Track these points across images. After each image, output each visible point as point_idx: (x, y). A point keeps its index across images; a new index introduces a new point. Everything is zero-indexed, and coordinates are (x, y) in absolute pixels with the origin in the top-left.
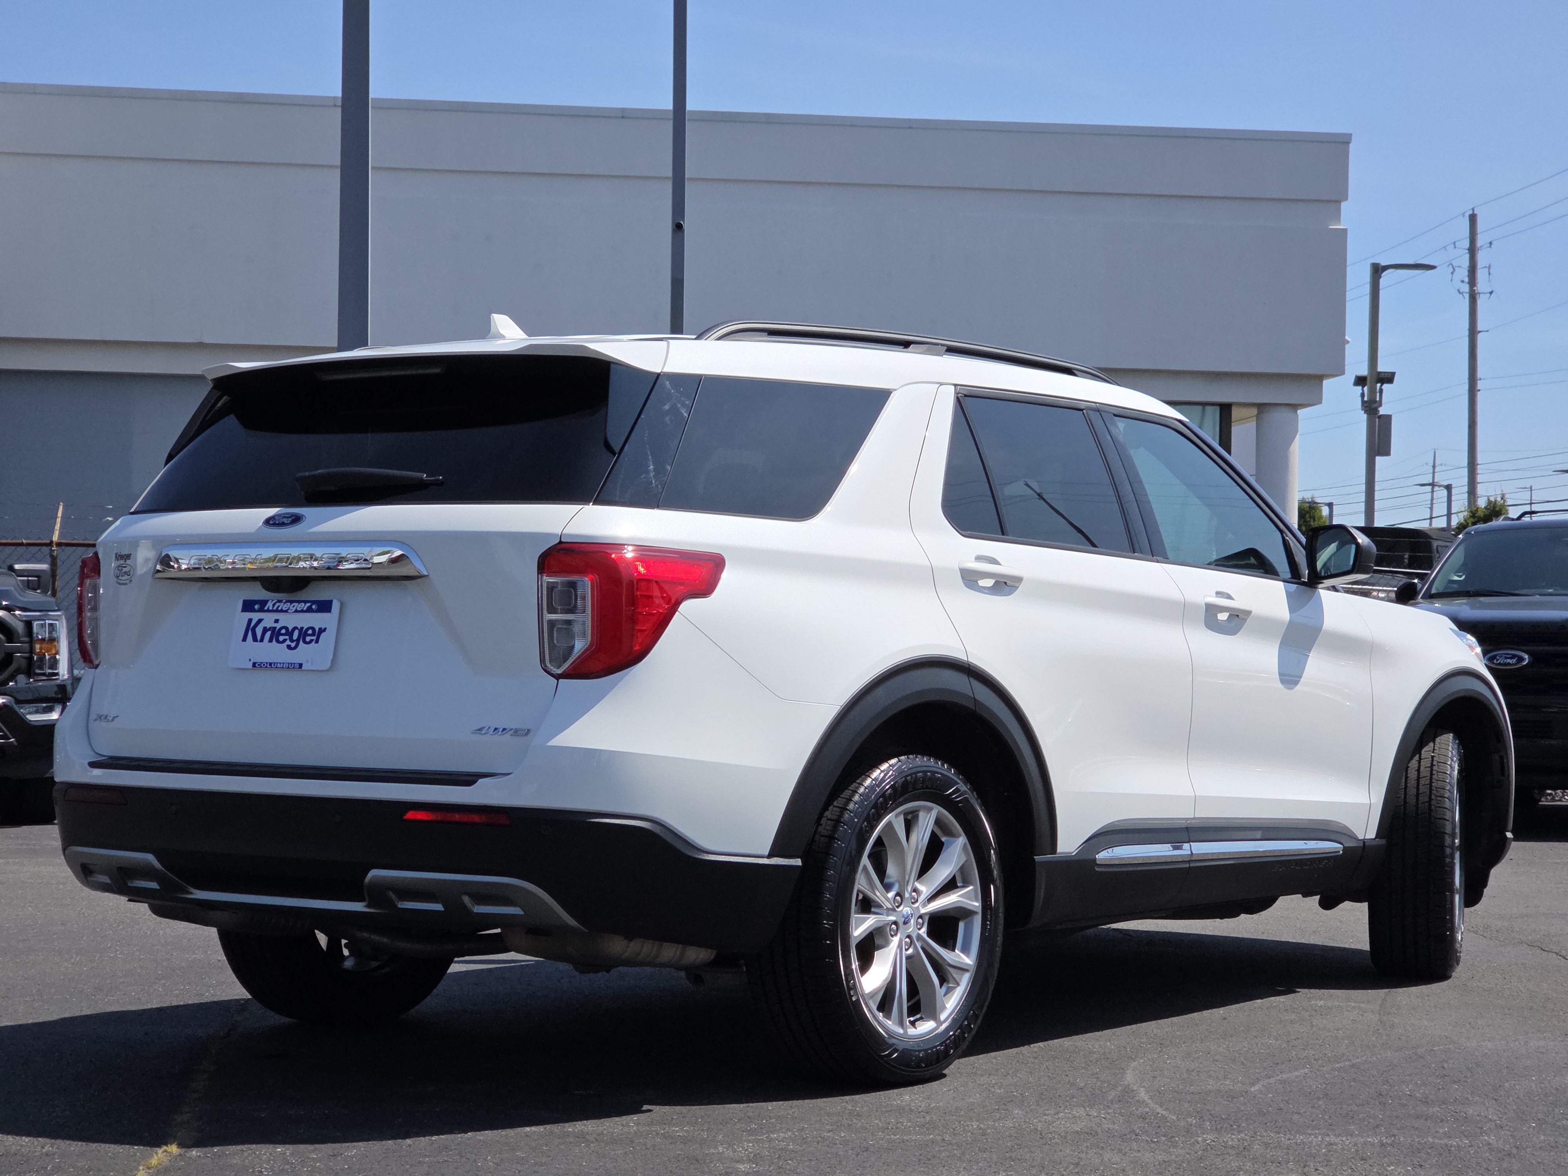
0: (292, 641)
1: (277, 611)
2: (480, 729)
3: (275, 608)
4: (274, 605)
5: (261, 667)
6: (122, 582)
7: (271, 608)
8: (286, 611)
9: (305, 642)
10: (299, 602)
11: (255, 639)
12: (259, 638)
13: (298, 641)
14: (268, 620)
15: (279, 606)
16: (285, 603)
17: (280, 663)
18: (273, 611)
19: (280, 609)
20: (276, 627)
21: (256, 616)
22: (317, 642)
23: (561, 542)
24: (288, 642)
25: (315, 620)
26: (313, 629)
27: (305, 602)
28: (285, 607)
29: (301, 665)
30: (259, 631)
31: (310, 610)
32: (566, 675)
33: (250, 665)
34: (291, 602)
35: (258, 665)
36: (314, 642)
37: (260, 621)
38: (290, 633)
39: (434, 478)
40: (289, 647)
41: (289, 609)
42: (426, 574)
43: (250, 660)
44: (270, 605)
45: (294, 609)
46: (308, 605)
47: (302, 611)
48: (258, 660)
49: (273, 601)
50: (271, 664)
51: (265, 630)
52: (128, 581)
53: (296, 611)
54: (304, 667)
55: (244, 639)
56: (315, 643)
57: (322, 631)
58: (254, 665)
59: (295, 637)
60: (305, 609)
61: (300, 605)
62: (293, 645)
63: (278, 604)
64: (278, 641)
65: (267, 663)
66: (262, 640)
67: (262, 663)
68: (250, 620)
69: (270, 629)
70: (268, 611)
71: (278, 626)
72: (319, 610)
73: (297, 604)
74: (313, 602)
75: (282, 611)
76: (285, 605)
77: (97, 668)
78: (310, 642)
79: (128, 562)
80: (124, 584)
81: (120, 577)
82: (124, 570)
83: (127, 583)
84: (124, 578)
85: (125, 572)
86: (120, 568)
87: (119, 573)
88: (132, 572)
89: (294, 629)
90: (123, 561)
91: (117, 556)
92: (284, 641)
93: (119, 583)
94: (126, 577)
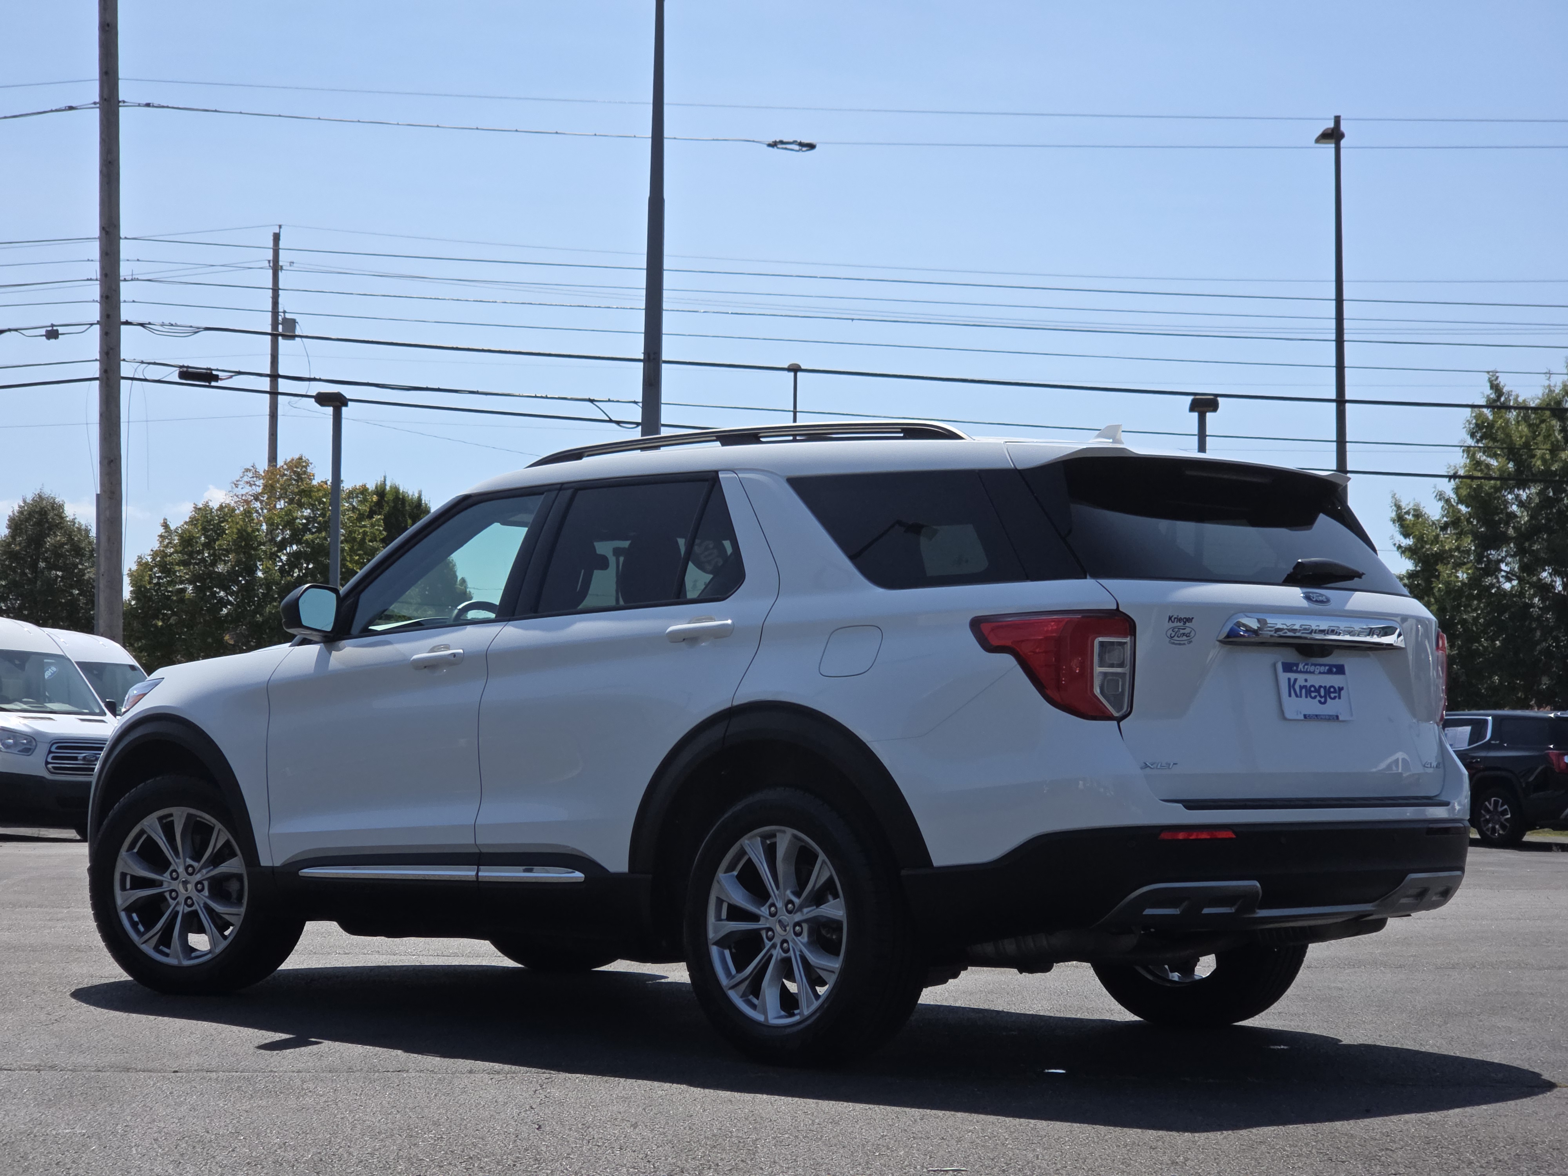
0: (1321, 697)
1: (1306, 672)
3: (1305, 670)
4: (1303, 668)
5: (1310, 718)
6: (1176, 642)
7: (1302, 670)
8: (1313, 673)
9: (1331, 698)
10: (1321, 665)
11: (1296, 695)
12: (1299, 694)
13: (1325, 697)
14: (1301, 679)
16: (1311, 666)
17: (1322, 715)
18: (1303, 672)
19: (1308, 670)
21: (1293, 676)
22: (1340, 698)
24: (1318, 698)
25: (1334, 680)
26: (1335, 688)
27: (1325, 665)
28: (1312, 669)
29: (1337, 717)
30: (1297, 688)
31: (1329, 672)
33: (1302, 718)
34: (1315, 666)
35: (1307, 717)
36: (1338, 697)
37: (1296, 680)
38: (1318, 690)
40: (1321, 702)
41: (1315, 671)
42: (1403, 646)
43: (1299, 713)
44: (1301, 667)
45: (1318, 671)
46: (1327, 668)
47: (1324, 673)
48: (1307, 713)
49: (1302, 664)
50: (1316, 716)
51: (1301, 688)
52: (1186, 642)
53: (1320, 673)
54: (1339, 719)
55: (1290, 695)
57: (1341, 689)
58: (1305, 716)
59: (1322, 693)
60: (1326, 671)
61: (1322, 668)
62: (1323, 700)
63: (1306, 667)
64: (1312, 697)
65: (1312, 715)
66: (1301, 696)
67: (1309, 715)
68: (1289, 680)
69: (1304, 687)
70: (1301, 672)
71: (1309, 685)
72: (1337, 673)
73: (1320, 667)
74: (1331, 666)
75: (1310, 672)
77: (1119, 720)
78: (1335, 698)
79: (1187, 624)
80: (1180, 644)
81: (1176, 638)
82: (1182, 631)
83: (1184, 644)
84: (1180, 639)
85: (1184, 634)
86: (1176, 630)
87: (1173, 634)
88: (1192, 634)
89: (1320, 687)
90: (1181, 624)
91: (1173, 619)
92: (1315, 697)
93: (1173, 643)
94: (1185, 638)
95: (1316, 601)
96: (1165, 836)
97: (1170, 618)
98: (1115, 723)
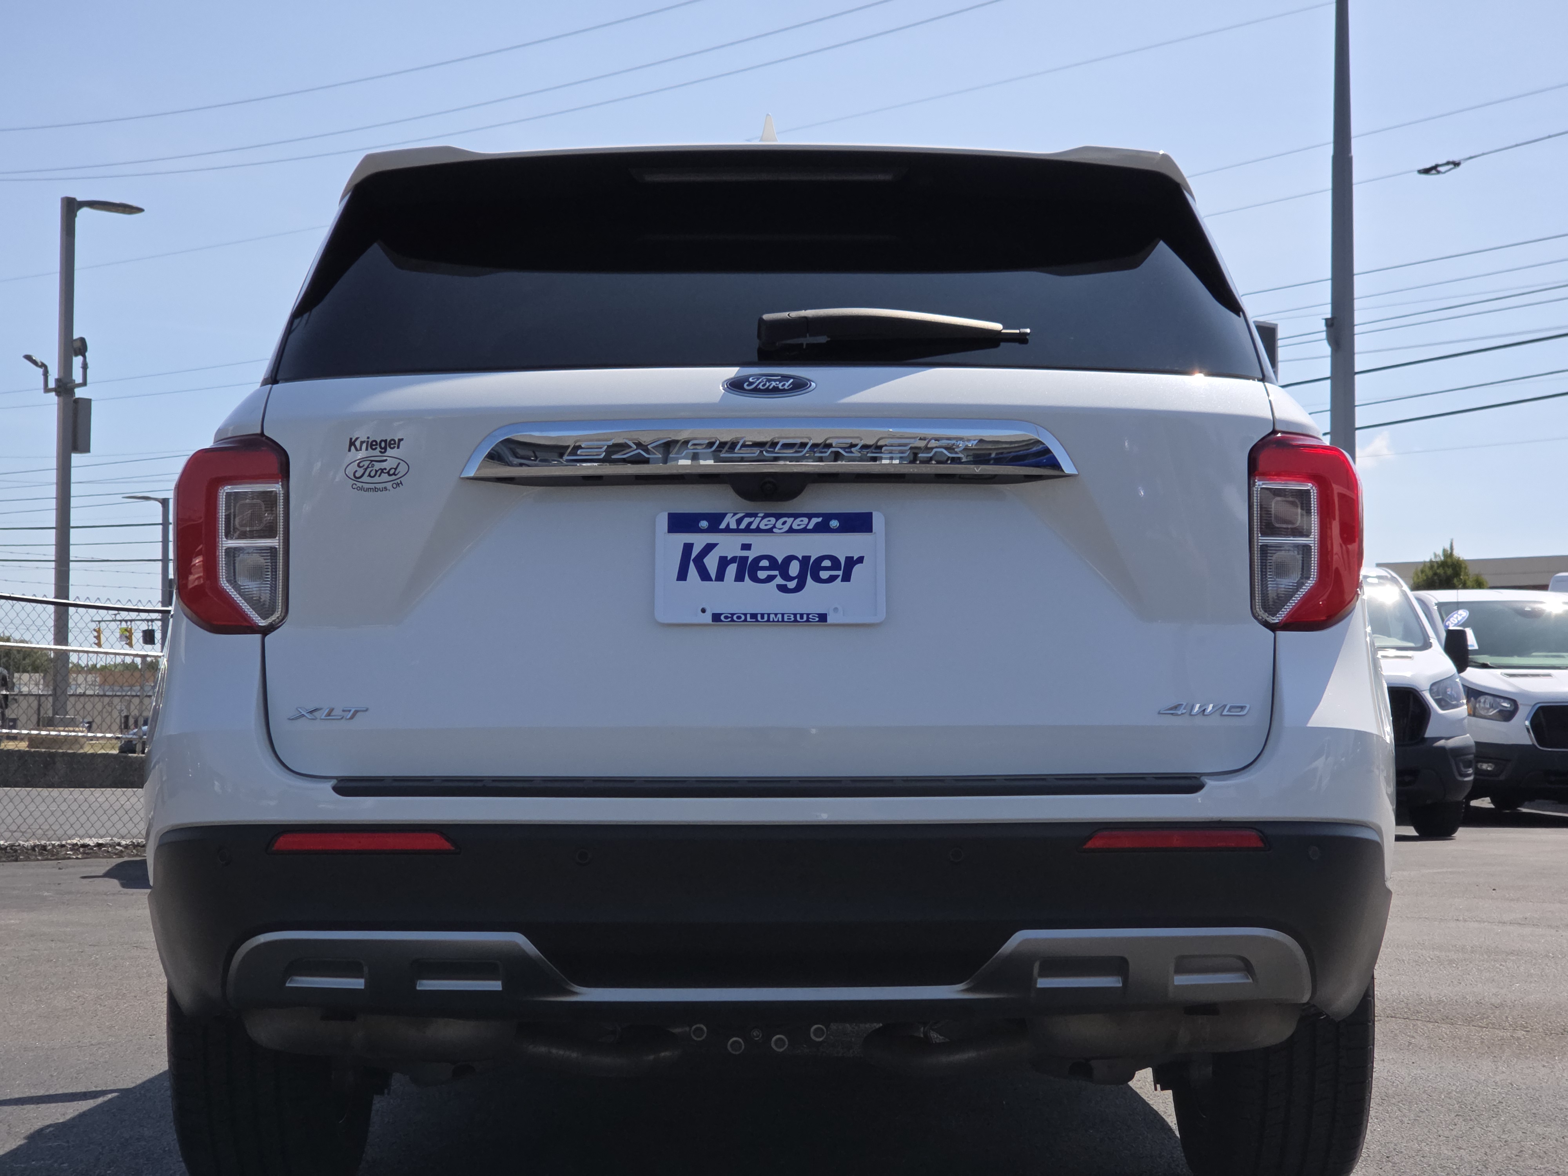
0: (786, 577)
1: (748, 530)
2: (1176, 707)
3: (742, 526)
4: (739, 521)
5: (733, 620)
6: (366, 486)
7: (733, 526)
8: (770, 531)
9: (817, 579)
10: (796, 516)
11: (704, 575)
12: (713, 573)
15: (750, 524)
16: (763, 518)
17: (776, 615)
18: (737, 531)
19: (753, 526)
20: (748, 557)
21: (699, 541)
23: (1274, 432)
26: (834, 560)
27: (810, 516)
28: (764, 524)
29: (823, 618)
30: (711, 563)
31: (818, 529)
32: (1289, 625)
33: (707, 618)
34: (778, 516)
35: (726, 617)
36: (840, 578)
37: (709, 548)
39: (1018, 331)
40: (782, 589)
41: (774, 527)
42: (1075, 472)
43: (703, 611)
44: (730, 521)
45: (786, 527)
46: (815, 521)
47: (805, 530)
48: (724, 609)
49: (735, 514)
50: (754, 616)
52: (389, 485)
53: (791, 530)
54: (830, 620)
55: (682, 575)
56: (842, 581)
58: (716, 617)
60: (810, 527)
61: (798, 521)
63: (748, 520)
64: (755, 579)
65: (745, 615)
67: (733, 614)
68: (688, 548)
69: (734, 560)
70: (728, 530)
71: (751, 555)
72: (843, 529)
73: (792, 519)
74: (828, 517)
75: (758, 530)
76: (765, 521)
77: (265, 631)
78: (832, 579)
79: (390, 452)
80: (376, 490)
81: (365, 478)
82: (378, 466)
83: (386, 489)
84: (377, 479)
85: (382, 470)
86: (366, 463)
87: (360, 472)
88: (402, 469)
89: (789, 559)
90: (377, 452)
91: (358, 444)
92: (770, 579)
93: (361, 489)
94: (385, 477)
95: (756, 390)
96: (283, 843)
97: (352, 443)
98: (258, 637)
